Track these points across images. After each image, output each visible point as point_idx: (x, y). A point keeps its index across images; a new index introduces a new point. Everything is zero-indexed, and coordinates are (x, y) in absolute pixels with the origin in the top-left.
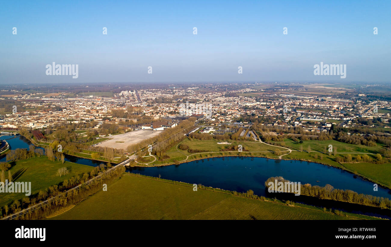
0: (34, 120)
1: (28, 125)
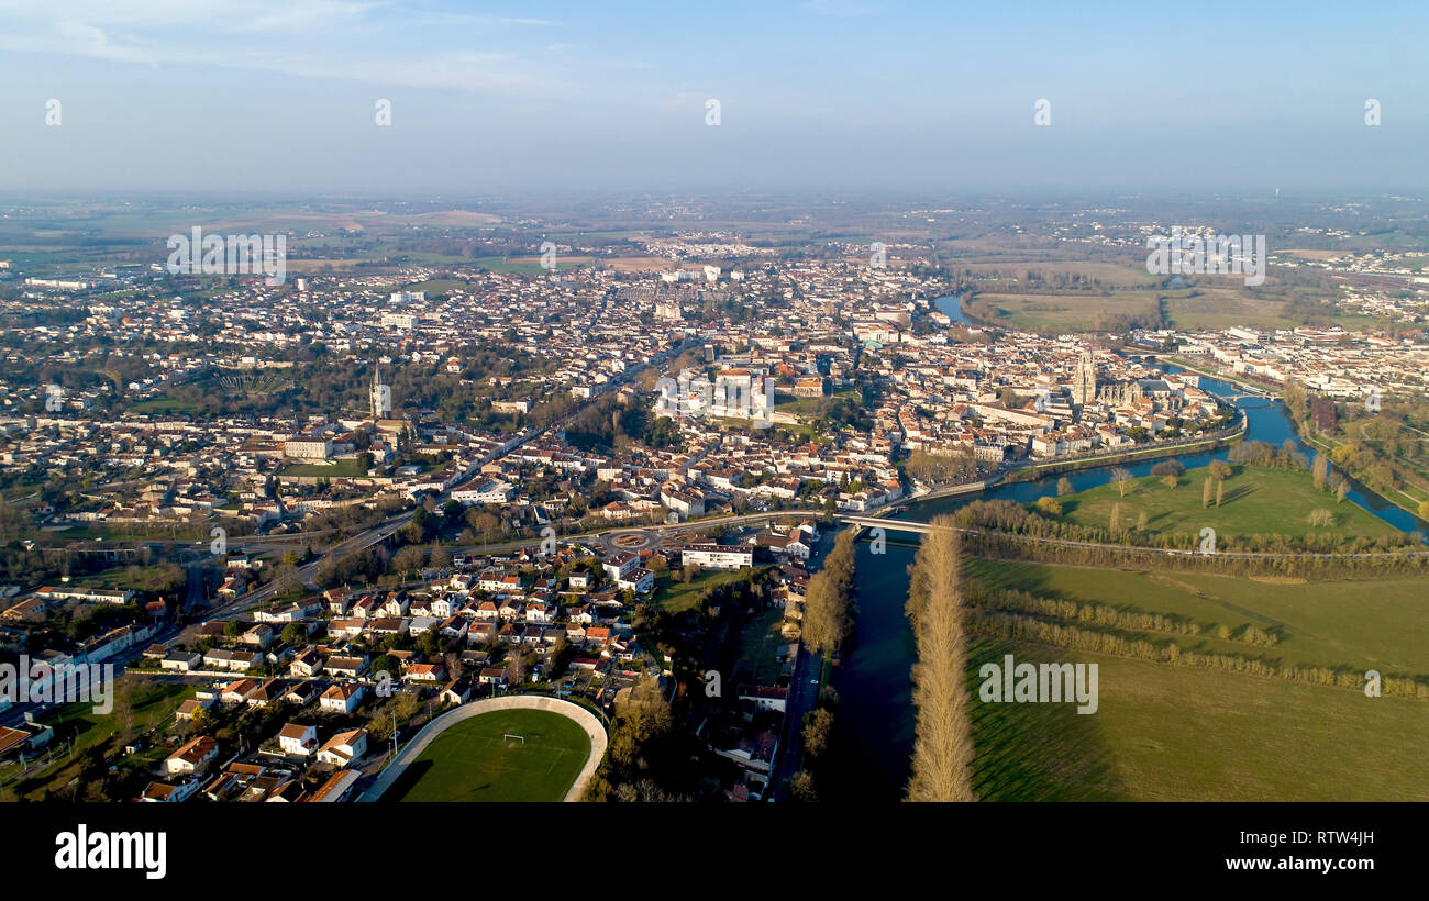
0: (1335, 367)
1: (1313, 379)
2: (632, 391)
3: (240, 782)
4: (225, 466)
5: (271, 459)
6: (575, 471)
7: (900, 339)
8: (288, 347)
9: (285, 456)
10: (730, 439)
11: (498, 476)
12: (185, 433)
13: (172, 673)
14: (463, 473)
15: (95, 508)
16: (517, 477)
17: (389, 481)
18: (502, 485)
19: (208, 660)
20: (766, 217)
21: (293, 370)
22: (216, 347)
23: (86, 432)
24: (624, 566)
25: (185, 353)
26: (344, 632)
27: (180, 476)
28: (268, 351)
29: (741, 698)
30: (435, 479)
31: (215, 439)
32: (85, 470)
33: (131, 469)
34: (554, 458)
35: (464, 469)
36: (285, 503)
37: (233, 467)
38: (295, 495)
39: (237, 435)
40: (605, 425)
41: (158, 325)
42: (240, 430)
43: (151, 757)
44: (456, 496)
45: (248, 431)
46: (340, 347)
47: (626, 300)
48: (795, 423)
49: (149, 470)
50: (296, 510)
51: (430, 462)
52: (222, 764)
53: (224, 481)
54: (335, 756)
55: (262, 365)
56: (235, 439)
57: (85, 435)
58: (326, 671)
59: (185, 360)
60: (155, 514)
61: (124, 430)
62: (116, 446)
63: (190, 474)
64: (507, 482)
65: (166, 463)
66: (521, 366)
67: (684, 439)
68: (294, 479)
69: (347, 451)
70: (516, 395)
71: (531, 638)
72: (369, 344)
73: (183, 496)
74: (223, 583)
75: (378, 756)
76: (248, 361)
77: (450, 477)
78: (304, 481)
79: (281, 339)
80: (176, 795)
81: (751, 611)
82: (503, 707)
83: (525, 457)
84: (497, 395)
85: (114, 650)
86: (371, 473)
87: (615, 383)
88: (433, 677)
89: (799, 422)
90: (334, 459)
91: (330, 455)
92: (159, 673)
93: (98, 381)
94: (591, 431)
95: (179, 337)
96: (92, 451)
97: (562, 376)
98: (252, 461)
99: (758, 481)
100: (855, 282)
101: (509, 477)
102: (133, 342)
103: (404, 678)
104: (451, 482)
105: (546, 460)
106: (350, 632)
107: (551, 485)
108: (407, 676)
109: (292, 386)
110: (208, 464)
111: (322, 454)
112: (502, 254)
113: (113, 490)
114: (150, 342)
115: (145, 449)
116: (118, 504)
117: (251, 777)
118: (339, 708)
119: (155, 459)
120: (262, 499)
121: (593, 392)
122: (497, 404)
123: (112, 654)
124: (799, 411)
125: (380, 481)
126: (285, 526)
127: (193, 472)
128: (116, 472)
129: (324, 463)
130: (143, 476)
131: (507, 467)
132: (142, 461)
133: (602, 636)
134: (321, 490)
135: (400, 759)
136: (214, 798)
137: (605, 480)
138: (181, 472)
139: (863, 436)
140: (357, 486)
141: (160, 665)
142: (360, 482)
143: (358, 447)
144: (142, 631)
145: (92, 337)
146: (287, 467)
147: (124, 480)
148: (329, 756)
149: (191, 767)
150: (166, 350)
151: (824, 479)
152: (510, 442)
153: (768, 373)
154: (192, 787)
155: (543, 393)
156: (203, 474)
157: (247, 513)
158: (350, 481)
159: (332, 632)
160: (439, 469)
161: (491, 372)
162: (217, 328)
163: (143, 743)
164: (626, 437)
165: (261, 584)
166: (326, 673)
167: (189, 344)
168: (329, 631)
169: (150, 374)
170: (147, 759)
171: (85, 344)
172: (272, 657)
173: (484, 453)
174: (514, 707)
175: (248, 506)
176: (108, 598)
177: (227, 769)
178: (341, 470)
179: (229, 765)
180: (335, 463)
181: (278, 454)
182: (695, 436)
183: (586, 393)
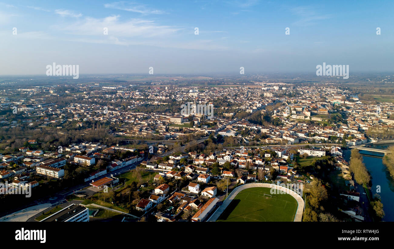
2: (265, 111)
3: (178, 198)
4: (154, 123)
5: (166, 122)
6: (254, 129)
7: (344, 103)
8: (166, 99)
9: (170, 121)
10: (300, 124)
11: (231, 129)
12: (144, 115)
13: (149, 169)
14: (220, 128)
15: (122, 131)
16: (237, 129)
17: (199, 129)
18: (233, 131)
19: (159, 166)
20: (286, 78)
21: (168, 105)
22: (148, 100)
23: (119, 114)
24: (282, 152)
25: (140, 101)
26: (198, 162)
27: (143, 126)
28: (160, 101)
29: (341, 194)
30: (212, 129)
31: (151, 117)
32: (119, 123)
33: (130, 123)
34: (247, 125)
35: (221, 127)
36: (171, 133)
37: (156, 124)
38: (173, 131)
39: (157, 116)
40: (259, 119)
41: (133, 95)
42: (157, 115)
43: (149, 189)
44: (220, 133)
45: (159, 115)
46: (179, 100)
47: (254, 93)
48: (321, 121)
49: (135, 123)
50: (174, 135)
51: (210, 125)
52: (171, 193)
53: (154, 127)
54: (207, 194)
55: (159, 104)
56: (156, 117)
57: (119, 115)
58: (196, 171)
59: (140, 102)
60: (137, 134)
61: (129, 114)
62: (127, 117)
63: (146, 125)
64: (234, 131)
65: (139, 122)
66: (230, 105)
67: (284, 124)
68: (173, 127)
69: (186, 121)
70: (230, 111)
71: (260, 168)
72: (187, 99)
73: (144, 130)
74: (158, 150)
75: (221, 196)
76: (156, 102)
77: (217, 129)
78: (176, 128)
79: (164, 98)
80: (159, 199)
81: (329, 170)
82: (259, 186)
83: (238, 125)
84: (224, 111)
85: (132, 162)
86: (194, 127)
87: (259, 109)
88: (232, 176)
89: (322, 120)
90: (183, 123)
91: (182, 122)
92: (146, 169)
93: (120, 106)
94: (255, 120)
95: (139, 97)
96: (121, 118)
97: (243, 107)
98: (161, 123)
99: (314, 135)
100: (321, 91)
101: (235, 129)
102: (128, 98)
103: (222, 175)
104: (217, 130)
105: (245, 126)
106: (200, 162)
107: (247, 132)
108: (223, 174)
109: (168, 108)
110: (150, 123)
111: (180, 122)
112: (215, 84)
113: (126, 127)
114: (132, 98)
115: (134, 118)
116: (128, 131)
117: (181, 197)
118: (204, 181)
119: (136, 121)
120: (165, 132)
121: (253, 111)
122: (225, 114)
123: (132, 163)
124: (322, 117)
125: (197, 129)
126: (172, 138)
127: (146, 124)
128: (127, 123)
129: (181, 124)
130: (134, 125)
131: (234, 127)
132: (133, 121)
133: (285, 169)
134: (181, 130)
135: (229, 198)
136: (171, 202)
137: (263, 132)
138: (143, 124)
139: (345, 125)
140: (190, 130)
141: (146, 167)
142: (191, 129)
143: (189, 120)
144: (139, 158)
145: (118, 97)
146: (171, 124)
147: (129, 125)
148: (205, 194)
149: (162, 192)
150: (136, 100)
151: (337, 136)
152: (232, 121)
153: (307, 107)
154: (163, 198)
155: (238, 111)
156: (149, 125)
157: (161, 135)
158: (189, 129)
159: (195, 162)
160: (213, 127)
161: (222, 106)
162: (148, 96)
163: (146, 185)
164: (266, 122)
165: (169, 150)
166: (196, 172)
167: (141, 99)
168: (194, 162)
169: (132, 104)
170: (148, 189)
171: (117, 98)
172: (179, 167)
173: (226, 123)
174: (263, 187)
175: (161, 133)
176: (129, 150)
177: (173, 194)
178: (185, 125)
179: (174, 192)
180: (183, 124)
181: (168, 121)
182: (287, 123)
183: (251, 111)
